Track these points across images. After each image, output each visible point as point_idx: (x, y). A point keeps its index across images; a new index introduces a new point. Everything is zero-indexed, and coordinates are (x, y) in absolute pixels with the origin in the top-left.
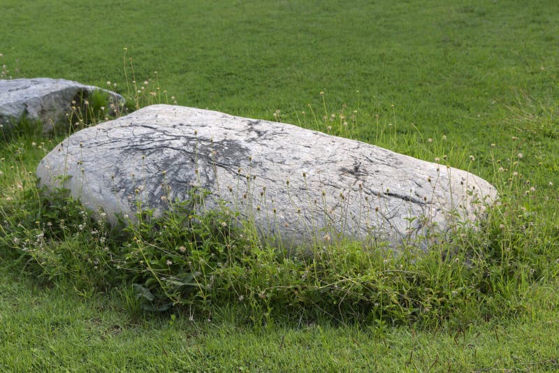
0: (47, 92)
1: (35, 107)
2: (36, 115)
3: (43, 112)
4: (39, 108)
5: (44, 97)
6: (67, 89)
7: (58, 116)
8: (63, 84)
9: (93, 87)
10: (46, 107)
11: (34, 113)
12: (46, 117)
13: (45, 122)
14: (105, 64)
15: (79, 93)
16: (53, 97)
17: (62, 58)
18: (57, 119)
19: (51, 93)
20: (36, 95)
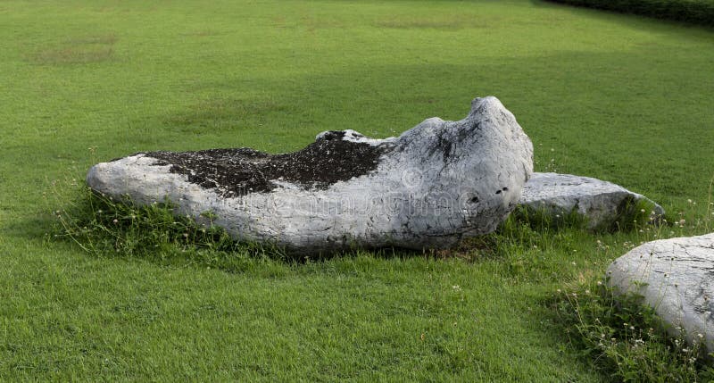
0: (599, 193)
1: (585, 203)
2: (584, 211)
3: (591, 209)
4: (589, 205)
5: (595, 197)
6: (617, 193)
7: (604, 217)
8: (613, 188)
9: (641, 196)
10: (595, 206)
11: (583, 209)
12: (593, 215)
13: (590, 219)
14: (636, 172)
15: (626, 198)
16: (603, 197)
17: (593, 159)
18: (602, 218)
19: (602, 194)
20: (589, 194)
